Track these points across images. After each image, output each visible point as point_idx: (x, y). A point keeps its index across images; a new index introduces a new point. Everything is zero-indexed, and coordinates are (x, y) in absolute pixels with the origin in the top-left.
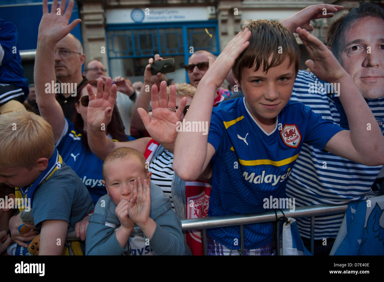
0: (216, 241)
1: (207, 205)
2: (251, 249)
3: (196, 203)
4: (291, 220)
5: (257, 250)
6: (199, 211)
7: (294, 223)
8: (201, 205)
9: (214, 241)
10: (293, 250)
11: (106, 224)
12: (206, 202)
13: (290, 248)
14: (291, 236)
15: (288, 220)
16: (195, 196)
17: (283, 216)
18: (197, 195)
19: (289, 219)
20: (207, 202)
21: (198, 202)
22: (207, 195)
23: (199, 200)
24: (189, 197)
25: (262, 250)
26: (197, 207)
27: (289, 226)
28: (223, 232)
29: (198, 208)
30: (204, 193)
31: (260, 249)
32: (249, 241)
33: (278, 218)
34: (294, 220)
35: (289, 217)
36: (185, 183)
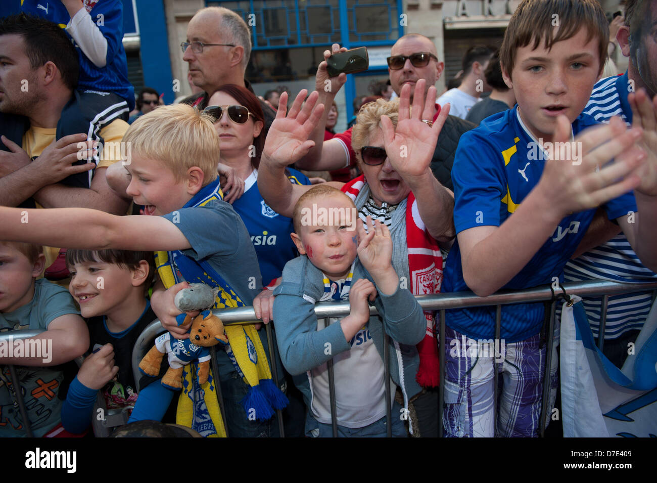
0: (456, 331)
1: (438, 284)
2: (510, 343)
3: (425, 280)
4: (575, 298)
5: (517, 344)
6: (429, 291)
7: (579, 303)
8: (431, 282)
9: (455, 332)
10: (576, 343)
11: (304, 297)
12: (436, 278)
13: (571, 341)
14: (573, 323)
15: (571, 299)
16: (422, 269)
17: (562, 292)
18: (425, 268)
19: (572, 297)
20: (437, 280)
21: (427, 279)
22: (438, 269)
23: (429, 275)
24: (415, 270)
25: (526, 345)
26: (426, 286)
27: (571, 308)
28: (470, 318)
29: (428, 287)
30: (433, 265)
31: (522, 343)
32: (507, 331)
33: (555, 295)
34: (579, 299)
35: (571, 295)
36: (407, 251)
